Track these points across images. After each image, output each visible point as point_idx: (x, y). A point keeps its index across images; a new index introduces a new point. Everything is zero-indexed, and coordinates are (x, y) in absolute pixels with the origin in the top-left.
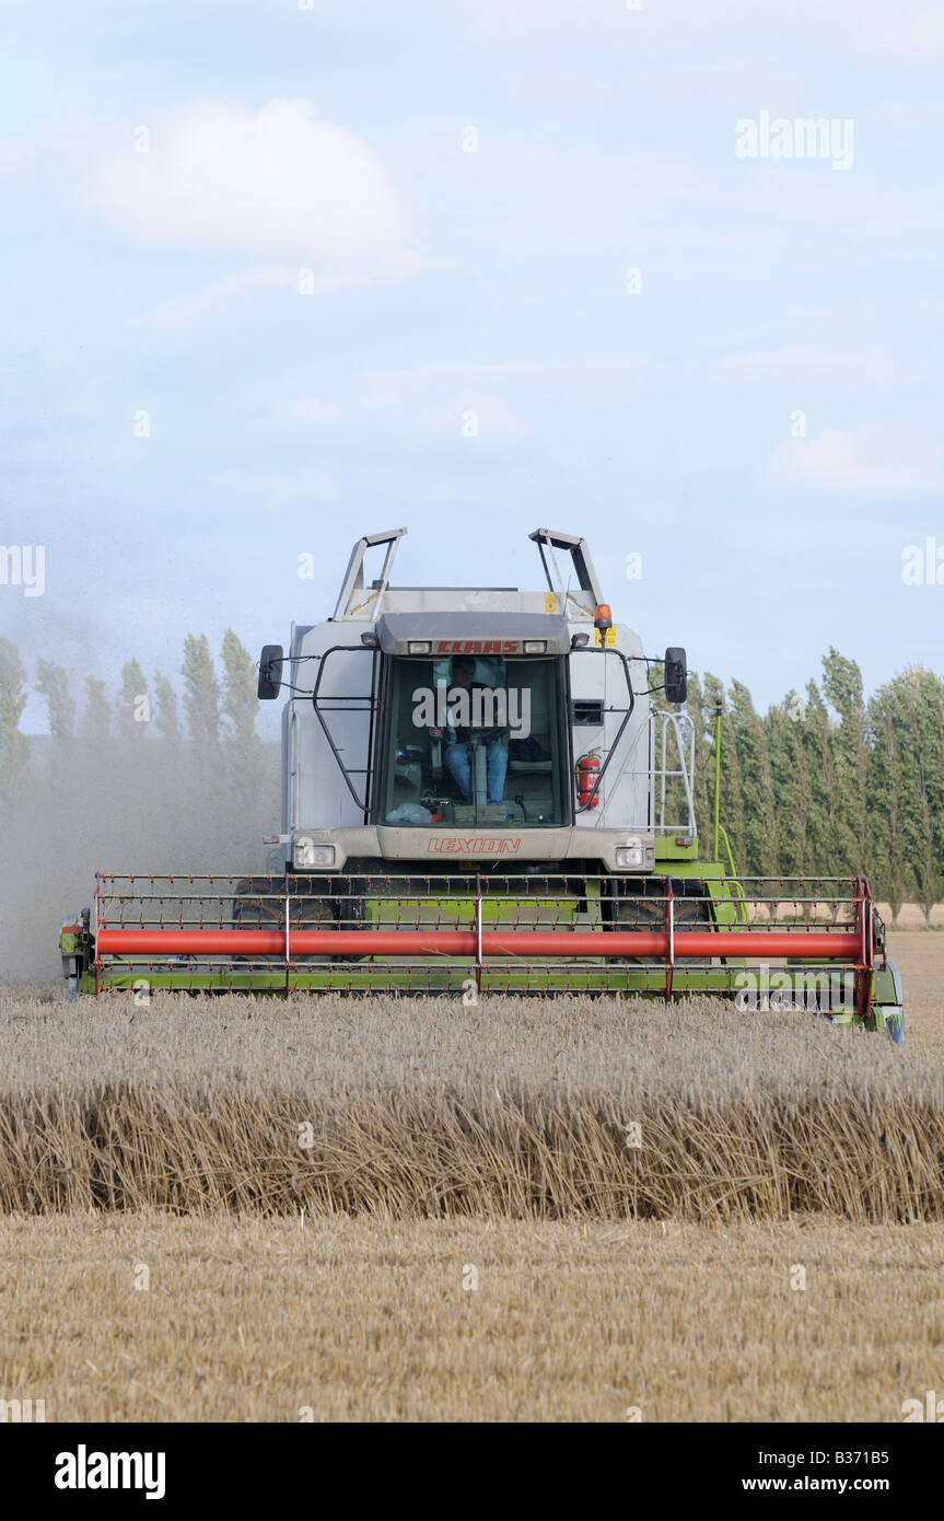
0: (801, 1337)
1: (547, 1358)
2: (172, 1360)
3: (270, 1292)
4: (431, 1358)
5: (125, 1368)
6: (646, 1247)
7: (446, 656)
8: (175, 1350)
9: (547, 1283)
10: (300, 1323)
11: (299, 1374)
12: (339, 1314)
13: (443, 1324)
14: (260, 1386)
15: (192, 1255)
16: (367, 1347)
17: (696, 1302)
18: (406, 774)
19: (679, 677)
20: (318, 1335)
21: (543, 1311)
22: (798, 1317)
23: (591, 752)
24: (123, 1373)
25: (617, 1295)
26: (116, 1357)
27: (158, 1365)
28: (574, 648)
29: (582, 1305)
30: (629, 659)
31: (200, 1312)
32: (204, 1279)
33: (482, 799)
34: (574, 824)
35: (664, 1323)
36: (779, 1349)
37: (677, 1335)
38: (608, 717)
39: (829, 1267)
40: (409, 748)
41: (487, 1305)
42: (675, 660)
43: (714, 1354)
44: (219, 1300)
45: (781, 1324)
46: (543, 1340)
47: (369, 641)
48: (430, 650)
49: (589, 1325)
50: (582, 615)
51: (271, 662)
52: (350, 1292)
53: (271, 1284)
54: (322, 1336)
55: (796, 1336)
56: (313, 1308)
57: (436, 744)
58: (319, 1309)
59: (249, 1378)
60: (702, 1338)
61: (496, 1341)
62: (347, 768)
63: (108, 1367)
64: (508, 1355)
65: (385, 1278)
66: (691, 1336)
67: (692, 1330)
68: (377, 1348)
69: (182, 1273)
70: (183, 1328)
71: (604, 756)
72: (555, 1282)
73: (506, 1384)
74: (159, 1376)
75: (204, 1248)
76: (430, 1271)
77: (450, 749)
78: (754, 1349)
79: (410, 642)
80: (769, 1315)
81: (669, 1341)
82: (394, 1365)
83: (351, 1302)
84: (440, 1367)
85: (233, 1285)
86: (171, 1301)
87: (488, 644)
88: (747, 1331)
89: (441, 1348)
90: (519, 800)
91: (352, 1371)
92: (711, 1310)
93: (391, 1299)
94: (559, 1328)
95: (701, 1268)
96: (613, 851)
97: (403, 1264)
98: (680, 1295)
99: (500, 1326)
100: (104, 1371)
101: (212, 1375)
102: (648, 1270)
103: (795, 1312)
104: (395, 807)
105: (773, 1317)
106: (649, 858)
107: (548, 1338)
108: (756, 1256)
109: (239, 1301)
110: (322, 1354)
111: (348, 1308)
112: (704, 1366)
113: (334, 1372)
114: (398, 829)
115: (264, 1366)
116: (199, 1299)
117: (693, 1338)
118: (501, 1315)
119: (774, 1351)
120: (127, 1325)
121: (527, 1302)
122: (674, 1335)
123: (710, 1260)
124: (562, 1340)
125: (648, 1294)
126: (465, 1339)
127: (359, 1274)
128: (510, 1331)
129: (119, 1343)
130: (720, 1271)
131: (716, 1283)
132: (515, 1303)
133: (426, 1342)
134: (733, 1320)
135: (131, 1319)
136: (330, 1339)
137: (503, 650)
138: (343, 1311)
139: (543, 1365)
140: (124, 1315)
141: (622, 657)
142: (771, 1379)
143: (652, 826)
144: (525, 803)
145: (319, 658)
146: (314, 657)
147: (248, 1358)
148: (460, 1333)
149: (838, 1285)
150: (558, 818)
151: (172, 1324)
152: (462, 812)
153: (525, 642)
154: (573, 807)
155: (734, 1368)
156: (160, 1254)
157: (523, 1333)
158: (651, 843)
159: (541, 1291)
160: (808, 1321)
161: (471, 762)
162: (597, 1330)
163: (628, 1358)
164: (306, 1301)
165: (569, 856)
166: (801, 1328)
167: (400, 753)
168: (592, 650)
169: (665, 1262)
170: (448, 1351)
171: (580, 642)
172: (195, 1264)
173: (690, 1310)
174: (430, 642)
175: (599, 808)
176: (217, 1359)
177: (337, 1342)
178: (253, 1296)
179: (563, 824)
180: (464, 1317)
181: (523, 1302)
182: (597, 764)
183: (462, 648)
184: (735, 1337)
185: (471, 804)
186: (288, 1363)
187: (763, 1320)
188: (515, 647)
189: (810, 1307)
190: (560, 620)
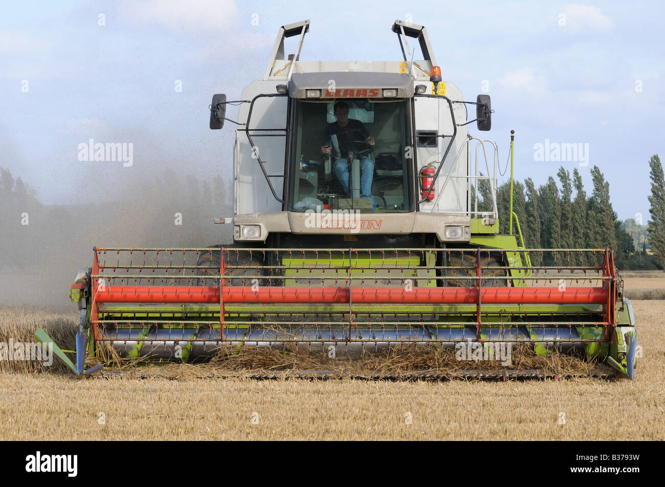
0: (470, 421)
1: (376, 427)
2: (238, 427)
3: (273, 403)
4: (333, 427)
5: (220, 429)
6: (412, 388)
7: (331, 99)
8: (239, 423)
9: (376, 400)
10: (285, 415)
11: (285, 433)
12: (299, 411)
13: (338, 415)
14: (270, 436)
15: (244, 390)
16: (310, 423)
17: (431, 408)
18: (307, 178)
19: (485, 113)
20: (291, 419)
21: (374, 411)
22: (469, 413)
23: (430, 164)
24: (219, 431)
25: (402, 405)
26: (217, 426)
27: (232, 428)
28: (416, 94)
29: (389, 409)
30: (453, 102)
31: (248, 410)
32: (249, 399)
33: (356, 194)
34: (418, 210)
35: (420, 415)
36: (462, 424)
37: (424, 419)
38: (440, 139)
39: (480, 395)
40: (311, 162)
41: (354, 408)
42: (483, 102)
43: (438, 426)
44: (255, 406)
45: (463, 416)
46: (375, 421)
47: (281, 90)
48: (321, 95)
49: (392, 416)
50: (424, 76)
51: (218, 105)
52: (303, 404)
53: (274, 400)
54: (293, 419)
55: (468, 420)
56: (290, 409)
57: (327, 159)
58: (292, 409)
59: (266, 433)
60: (433, 420)
61: (357, 421)
62: (268, 174)
63: (214, 429)
64: (362, 426)
65: (316, 399)
66: (429, 420)
67: (430, 418)
68: (313, 423)
69: (241, 396)
70: (242, 416)
71: (437, 166)
72: (379, 400)
73: (361, 436)
74: (233, 432)
75: (248, 388)
76: (332, 396)
77: (336, 162)
78: (453, 424)
79: (307, 90)
80: (458, 412)
81: (421, 421)
82: (319, 429)
83: (303, 407)
84: (337, 430)
85: (260, 401)
86: (237, 406)
87: (359, 91)
88: (450, 418)
89: (337, 423)
90: (381, 195)
91: (304, 431)
92: (437, 411)
93: (318, 406)
94: (380, 417)
95: (433, 396)
96: (443, 228)
97: (322, 394)
98: (425, 405)
99: (359, 416)
100: (212, 431)
101: (252, 432)
102: (413, 396)
103: (468, 411)
104: (300, 200)
105: (460, 413)
106: (467, 233)
107: (376, 420)
108: (453, 392)
109: (262, 406)
110: (293, 426)
111: (302, 409)
112: (434, 430)
113: (297, 432)
114: (301, 214)
115: (271, 429)
116: (247, 405)
117: (430, 420)
118: (359, 412)
119: (460, 425)
120: (221, 414)
121: (369, 407)
122: (423, 419)
123: (436, 393)
124: (381, 421)
125: (414, 405)
126: (346, 420)
127: (306, 397)
128: (362, 417)
129: (218, 421)
130: (440, 397)
131: (439, 401)
132: (364, 408)
133: (331, 421)
134: (445, 414)
135: (222, 412)
136: (296, 420)
137: (369, 95)
138: (300, 411)
139: (375, 430)
140: (220, 411)
141: (449, 101)
142: (459, 435)
143: (470, 212)
144: (385, 197)
145: (249, 102)
146: (246, 101)
147: (266, 427)
148: (344, 418)
149: (483, 402)
150: (407, 207)
151: (237, 414)
152: (342, 202)
153: (383, 89)
154: (418, 199)
155: (445, 431)
156: (232, 389)
157: (367, 418)
158: (468, 222)
159: (374, 404)
160: (473, 415)
161: (350, 170)
162: (395, 417)
163: (406, 428)
164: (286, 406)
165: (414, 231)
166: (470, 417)
167: (304, 165)
168: (429, 96)
169: (419, 394)
170: (340, 424)
171: (420, 91)
172: (245, 393)
173: (429, 410)
174: (320, 90)
175: (434, 201)
176: (254, 427)
177: (299, 421)
178: (267, 404)
179: (410, 211)
180: (345, 413)
181: (367, 407)
182: (433, 172)
183: (342, 94)
184: (446, 420)
185: (350, 197)
186: (281, 428)
187: (456, 414)
188: (377, 93)
189: (474, 410)
190: (407, 77)
